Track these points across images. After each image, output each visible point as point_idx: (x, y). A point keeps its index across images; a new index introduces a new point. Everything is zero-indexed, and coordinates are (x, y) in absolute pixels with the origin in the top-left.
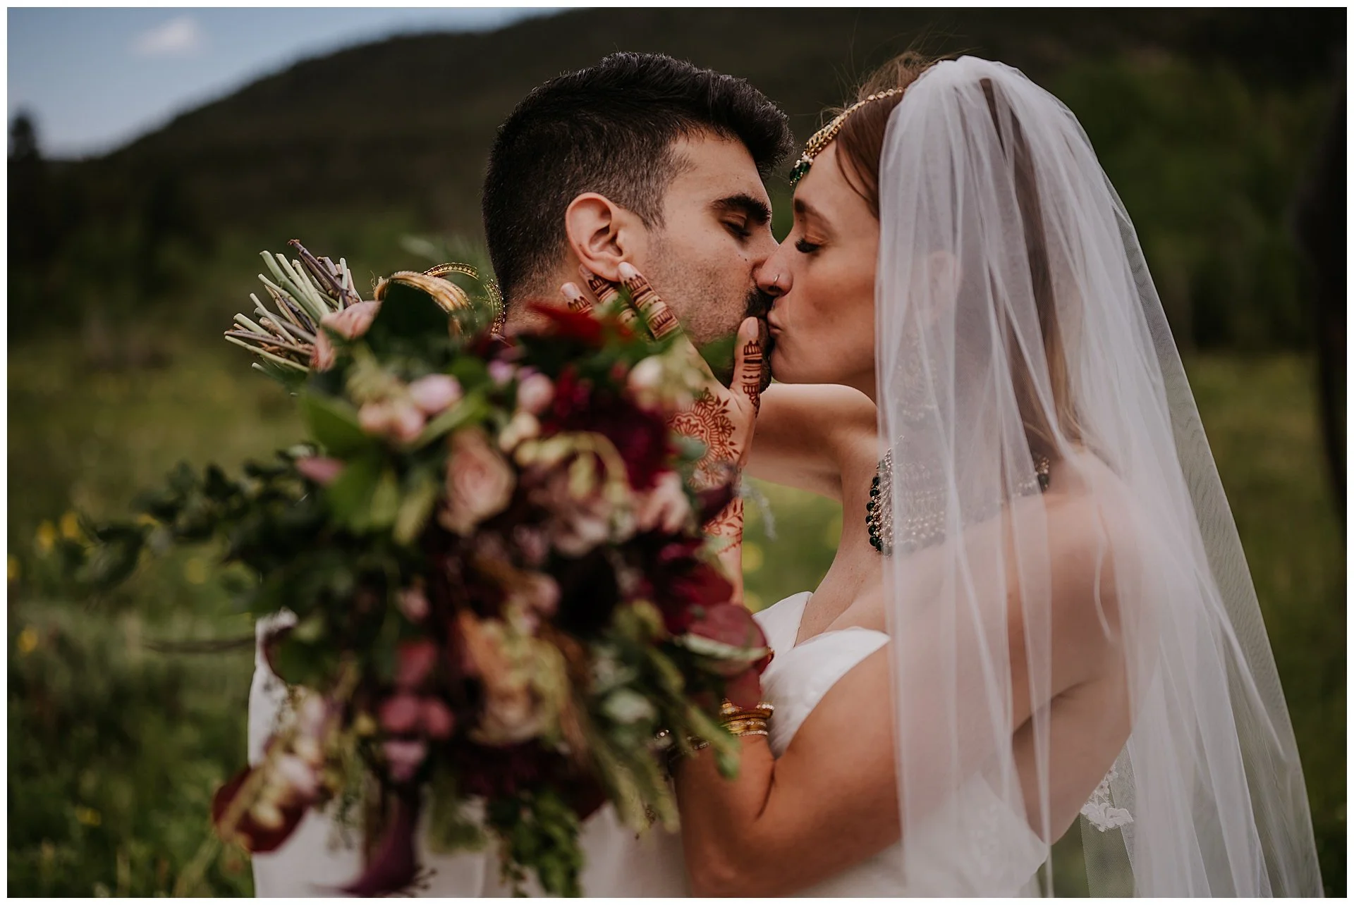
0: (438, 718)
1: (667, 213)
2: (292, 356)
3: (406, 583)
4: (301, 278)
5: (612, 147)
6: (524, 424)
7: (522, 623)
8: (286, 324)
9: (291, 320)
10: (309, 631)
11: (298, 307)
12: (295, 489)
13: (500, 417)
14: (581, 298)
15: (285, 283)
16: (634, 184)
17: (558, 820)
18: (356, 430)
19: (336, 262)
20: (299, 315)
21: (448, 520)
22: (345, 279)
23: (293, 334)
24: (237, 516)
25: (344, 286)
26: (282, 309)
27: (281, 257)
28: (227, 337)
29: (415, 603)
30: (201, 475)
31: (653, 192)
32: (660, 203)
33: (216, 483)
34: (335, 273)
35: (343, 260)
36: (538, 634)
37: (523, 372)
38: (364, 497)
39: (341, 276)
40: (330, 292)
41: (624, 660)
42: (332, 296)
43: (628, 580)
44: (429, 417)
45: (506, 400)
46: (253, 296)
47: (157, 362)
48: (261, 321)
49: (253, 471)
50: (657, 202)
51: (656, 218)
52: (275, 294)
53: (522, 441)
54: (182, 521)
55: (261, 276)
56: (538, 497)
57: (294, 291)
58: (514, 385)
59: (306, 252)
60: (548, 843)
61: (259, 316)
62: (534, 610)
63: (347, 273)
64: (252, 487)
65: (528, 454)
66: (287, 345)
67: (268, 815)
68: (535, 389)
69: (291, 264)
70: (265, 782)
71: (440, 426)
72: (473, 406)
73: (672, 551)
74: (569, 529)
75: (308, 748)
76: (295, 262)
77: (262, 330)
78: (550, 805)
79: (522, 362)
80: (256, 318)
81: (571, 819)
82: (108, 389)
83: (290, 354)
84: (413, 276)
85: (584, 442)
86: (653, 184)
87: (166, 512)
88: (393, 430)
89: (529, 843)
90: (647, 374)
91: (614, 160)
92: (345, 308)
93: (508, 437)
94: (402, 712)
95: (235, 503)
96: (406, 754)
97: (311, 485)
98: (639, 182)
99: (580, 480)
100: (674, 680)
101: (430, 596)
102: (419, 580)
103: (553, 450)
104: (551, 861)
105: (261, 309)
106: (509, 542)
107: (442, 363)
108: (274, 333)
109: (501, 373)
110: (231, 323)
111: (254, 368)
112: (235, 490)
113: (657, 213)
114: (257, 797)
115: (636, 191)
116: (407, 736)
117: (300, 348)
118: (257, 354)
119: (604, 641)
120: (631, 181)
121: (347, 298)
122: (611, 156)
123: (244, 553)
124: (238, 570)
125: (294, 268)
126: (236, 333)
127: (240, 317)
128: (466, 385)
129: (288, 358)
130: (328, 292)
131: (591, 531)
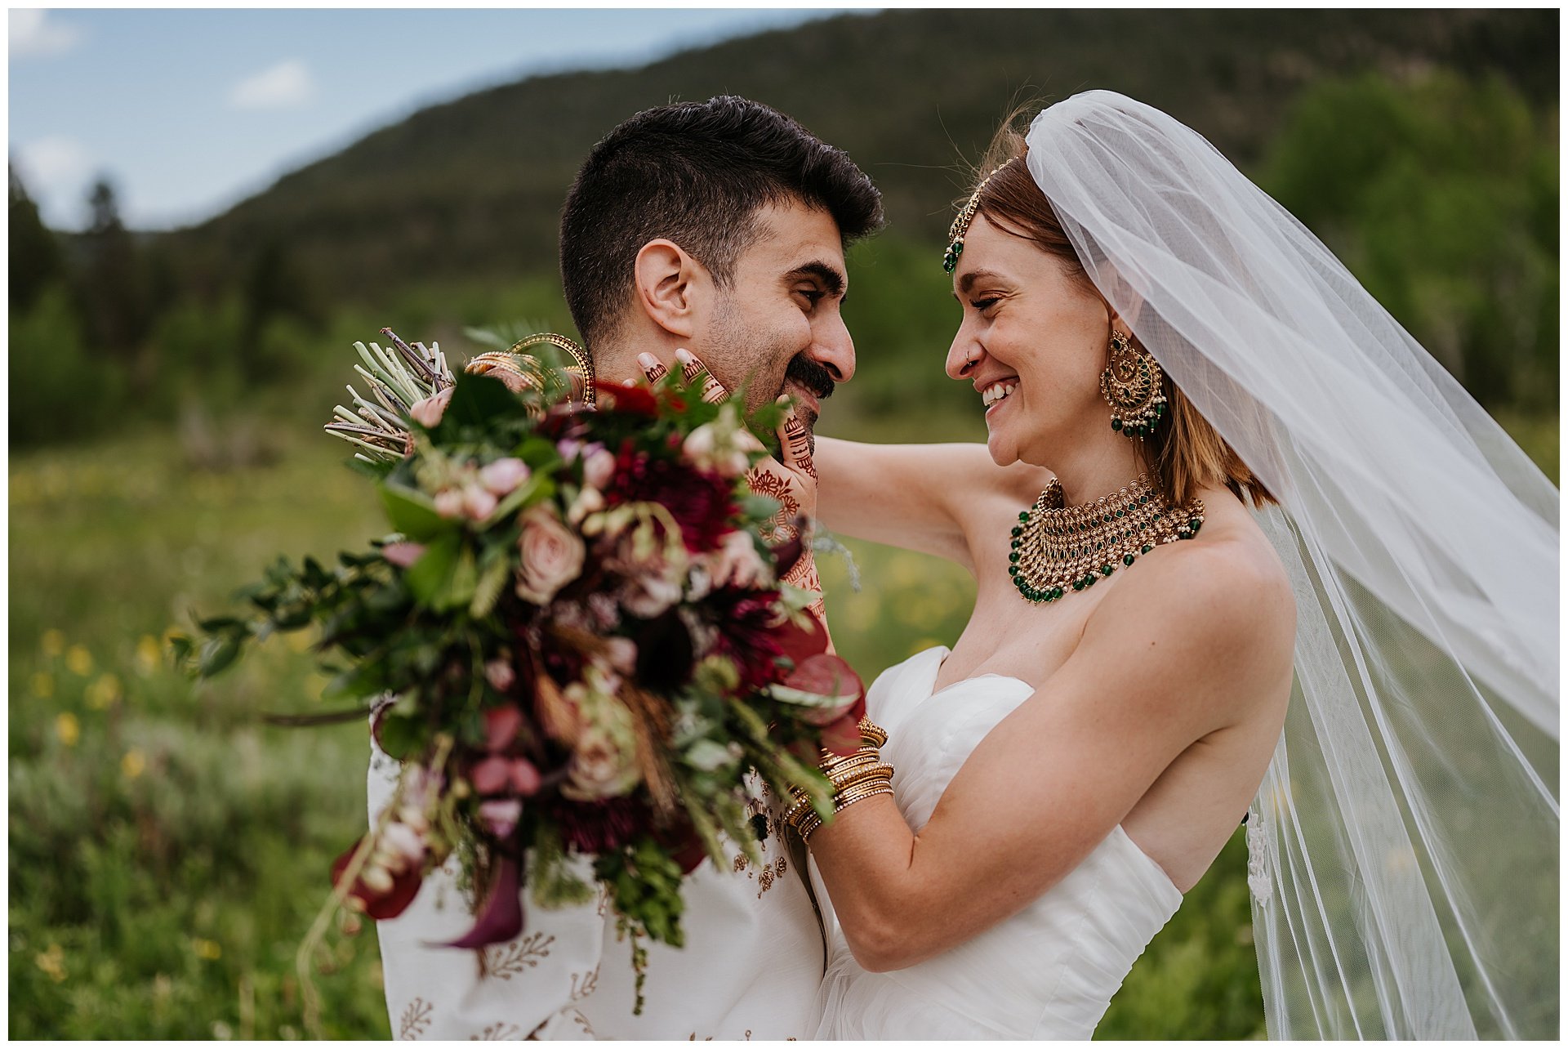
0: (526, 777)
1: (738, 277)
2: (391, 444)
3: (491, 656)
4: (395, 365)
5: (697, 200)
6: (590, 498)
7: (603, 683)
8: (383, 413)
9: (388, 409)
10: (405, 705)
11: (393, 396)
12: (385, 575)
13: (568, 491)
14: (659, 366)
15: (378, 373)
16: (711, 240)
17: (656, 869)
18: (433, 515)
19: (429, 346)
20: (395, 403)
21: (523, 591)
22: (438, 363)
23: (389, 422)
24: (331, 603)
25: (437, 371)
26: (379, 398)
27: (374, 346)
28: (327, 430)
29: (501, 673)
30: (300, 568)
31: (728, 254)
32: (733, 266)
33: (313, 574)
34: (428, 358)
35: (435, 344)
36: (620, 694)
37: (588, 449)
38: (445, 578)
39: (433, 361)
40: (424, 377)
41: (705, 713)
42: (427, 382)
43: (703, 637)
44: (501, 497)
45: (572, 476)
46: (349, 387)
47: (265, 459)
48: (360, 411)
49: (348, 560)
50: (731, 264)
51: (726, 278)
52: (372, 384)
53: (588, 514)
54: (282, 613)
55: (357, 366)
56: (609, 564)
57: (390, 381)
58: (580, 460)
59: (398, 339)
60: (648, 891)
61: (358, 407)
62: (617, 671)
63: (440, 357)
64: (347, 574)
65: (593, 525)
66: (386, 434)
67: (380, 880)
68: (599, 463)
69: (385, 352)
70: (376, 848)
71: (509, 505)
72: (541, 483)
73: (745, 606)
74: (642, 592)
75: (413, 815)
76: (389, 349)
77: (360, 419)
78: (651, 856)
79: (589, 438)
80: (355, 408)
81: (673, 869)
82: (211, 491)
83: (388, 443)
84: (497, 356)
85: (643, 510)
86: (730, 245)
87: (267, 604)
88: (469, 514)
89: (632, 893)
90: (699, 441)
91: (696, 214)
92: (438, 392)
93: (575, 513)
94: (492, 774)
95: (329, 591)
96: (506, 813)
97: (397, 569)
98: (717, 241)
99: (642, 545)
100: (760, 731)
101: (515, 666)
102: (505, 652)
103: (617, 520)
104: (651, 908)
105: (358, 399)
106: (585, 608)
107: (511, 445)
108: (374, 423)
109: (569, 450)
110: (330, 416)
111: (357, 458)
112: (330, 579)
113: (729, 275)
114: (367, 863)
115: (711, 248)
116: (500, 795)
117: (395, 436)
118: (357, 445)
119: (685, 697)
120: (709, 238)
121: (439, 382)
122: (694, 210)
123: (342, 638)
124: (336, 655)
125: (388, 356)
126: (336, 426)
127: (339, 409)
128: (532, 464)
129: (388, 447)
130: (422, 377)
131: (663, 593)
